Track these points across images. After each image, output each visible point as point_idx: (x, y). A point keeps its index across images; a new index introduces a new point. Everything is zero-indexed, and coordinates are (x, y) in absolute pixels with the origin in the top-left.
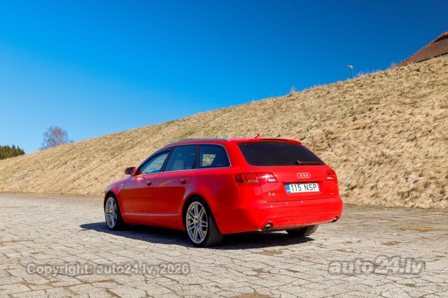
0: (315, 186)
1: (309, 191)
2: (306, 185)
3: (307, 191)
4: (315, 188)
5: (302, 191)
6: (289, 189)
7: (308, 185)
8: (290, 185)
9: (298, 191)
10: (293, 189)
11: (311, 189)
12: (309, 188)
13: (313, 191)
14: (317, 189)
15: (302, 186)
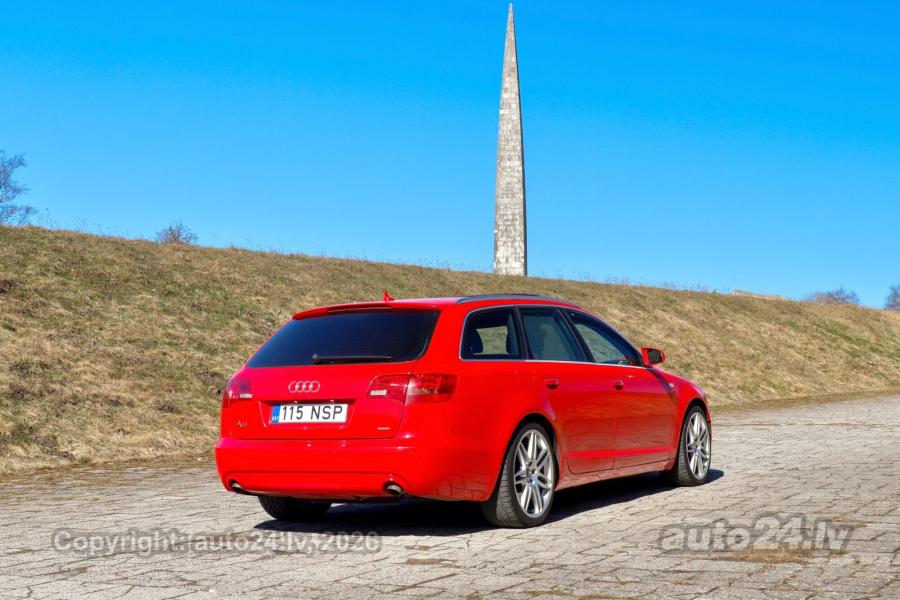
0: (338, 410)
1: (321, 420)
2: (316, 407)
3: (315, 420)
4: (339, 414)
5: (303, 420)
6: (278, 415)
7: (322, 407)
8: (282, 407)
9: (295, 420)
10: (287, 415)
11: (327, 415)
12: (322, 414)
13: (331, 420)
14: (341, 418)
15: (307, 409)
